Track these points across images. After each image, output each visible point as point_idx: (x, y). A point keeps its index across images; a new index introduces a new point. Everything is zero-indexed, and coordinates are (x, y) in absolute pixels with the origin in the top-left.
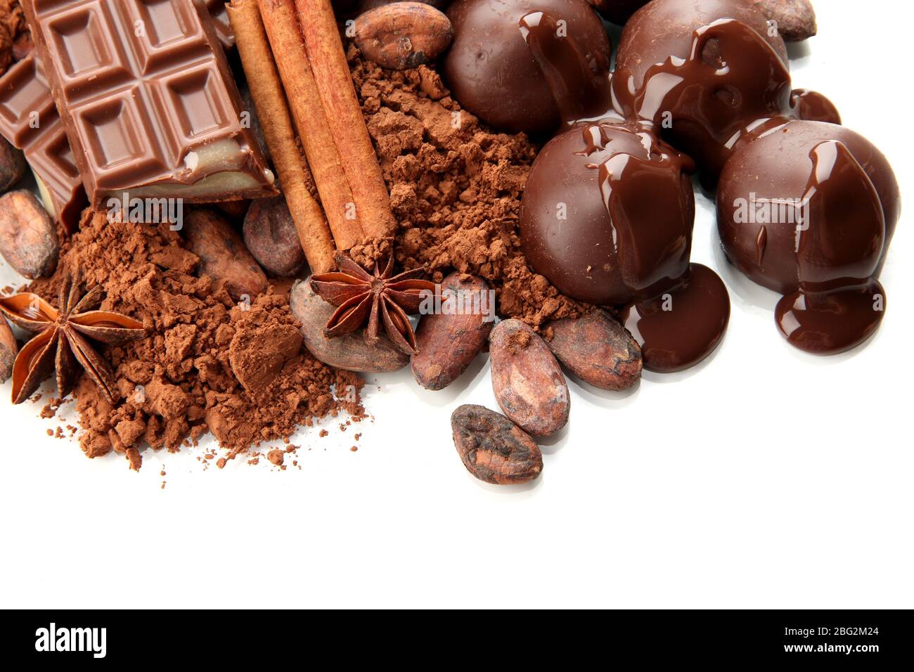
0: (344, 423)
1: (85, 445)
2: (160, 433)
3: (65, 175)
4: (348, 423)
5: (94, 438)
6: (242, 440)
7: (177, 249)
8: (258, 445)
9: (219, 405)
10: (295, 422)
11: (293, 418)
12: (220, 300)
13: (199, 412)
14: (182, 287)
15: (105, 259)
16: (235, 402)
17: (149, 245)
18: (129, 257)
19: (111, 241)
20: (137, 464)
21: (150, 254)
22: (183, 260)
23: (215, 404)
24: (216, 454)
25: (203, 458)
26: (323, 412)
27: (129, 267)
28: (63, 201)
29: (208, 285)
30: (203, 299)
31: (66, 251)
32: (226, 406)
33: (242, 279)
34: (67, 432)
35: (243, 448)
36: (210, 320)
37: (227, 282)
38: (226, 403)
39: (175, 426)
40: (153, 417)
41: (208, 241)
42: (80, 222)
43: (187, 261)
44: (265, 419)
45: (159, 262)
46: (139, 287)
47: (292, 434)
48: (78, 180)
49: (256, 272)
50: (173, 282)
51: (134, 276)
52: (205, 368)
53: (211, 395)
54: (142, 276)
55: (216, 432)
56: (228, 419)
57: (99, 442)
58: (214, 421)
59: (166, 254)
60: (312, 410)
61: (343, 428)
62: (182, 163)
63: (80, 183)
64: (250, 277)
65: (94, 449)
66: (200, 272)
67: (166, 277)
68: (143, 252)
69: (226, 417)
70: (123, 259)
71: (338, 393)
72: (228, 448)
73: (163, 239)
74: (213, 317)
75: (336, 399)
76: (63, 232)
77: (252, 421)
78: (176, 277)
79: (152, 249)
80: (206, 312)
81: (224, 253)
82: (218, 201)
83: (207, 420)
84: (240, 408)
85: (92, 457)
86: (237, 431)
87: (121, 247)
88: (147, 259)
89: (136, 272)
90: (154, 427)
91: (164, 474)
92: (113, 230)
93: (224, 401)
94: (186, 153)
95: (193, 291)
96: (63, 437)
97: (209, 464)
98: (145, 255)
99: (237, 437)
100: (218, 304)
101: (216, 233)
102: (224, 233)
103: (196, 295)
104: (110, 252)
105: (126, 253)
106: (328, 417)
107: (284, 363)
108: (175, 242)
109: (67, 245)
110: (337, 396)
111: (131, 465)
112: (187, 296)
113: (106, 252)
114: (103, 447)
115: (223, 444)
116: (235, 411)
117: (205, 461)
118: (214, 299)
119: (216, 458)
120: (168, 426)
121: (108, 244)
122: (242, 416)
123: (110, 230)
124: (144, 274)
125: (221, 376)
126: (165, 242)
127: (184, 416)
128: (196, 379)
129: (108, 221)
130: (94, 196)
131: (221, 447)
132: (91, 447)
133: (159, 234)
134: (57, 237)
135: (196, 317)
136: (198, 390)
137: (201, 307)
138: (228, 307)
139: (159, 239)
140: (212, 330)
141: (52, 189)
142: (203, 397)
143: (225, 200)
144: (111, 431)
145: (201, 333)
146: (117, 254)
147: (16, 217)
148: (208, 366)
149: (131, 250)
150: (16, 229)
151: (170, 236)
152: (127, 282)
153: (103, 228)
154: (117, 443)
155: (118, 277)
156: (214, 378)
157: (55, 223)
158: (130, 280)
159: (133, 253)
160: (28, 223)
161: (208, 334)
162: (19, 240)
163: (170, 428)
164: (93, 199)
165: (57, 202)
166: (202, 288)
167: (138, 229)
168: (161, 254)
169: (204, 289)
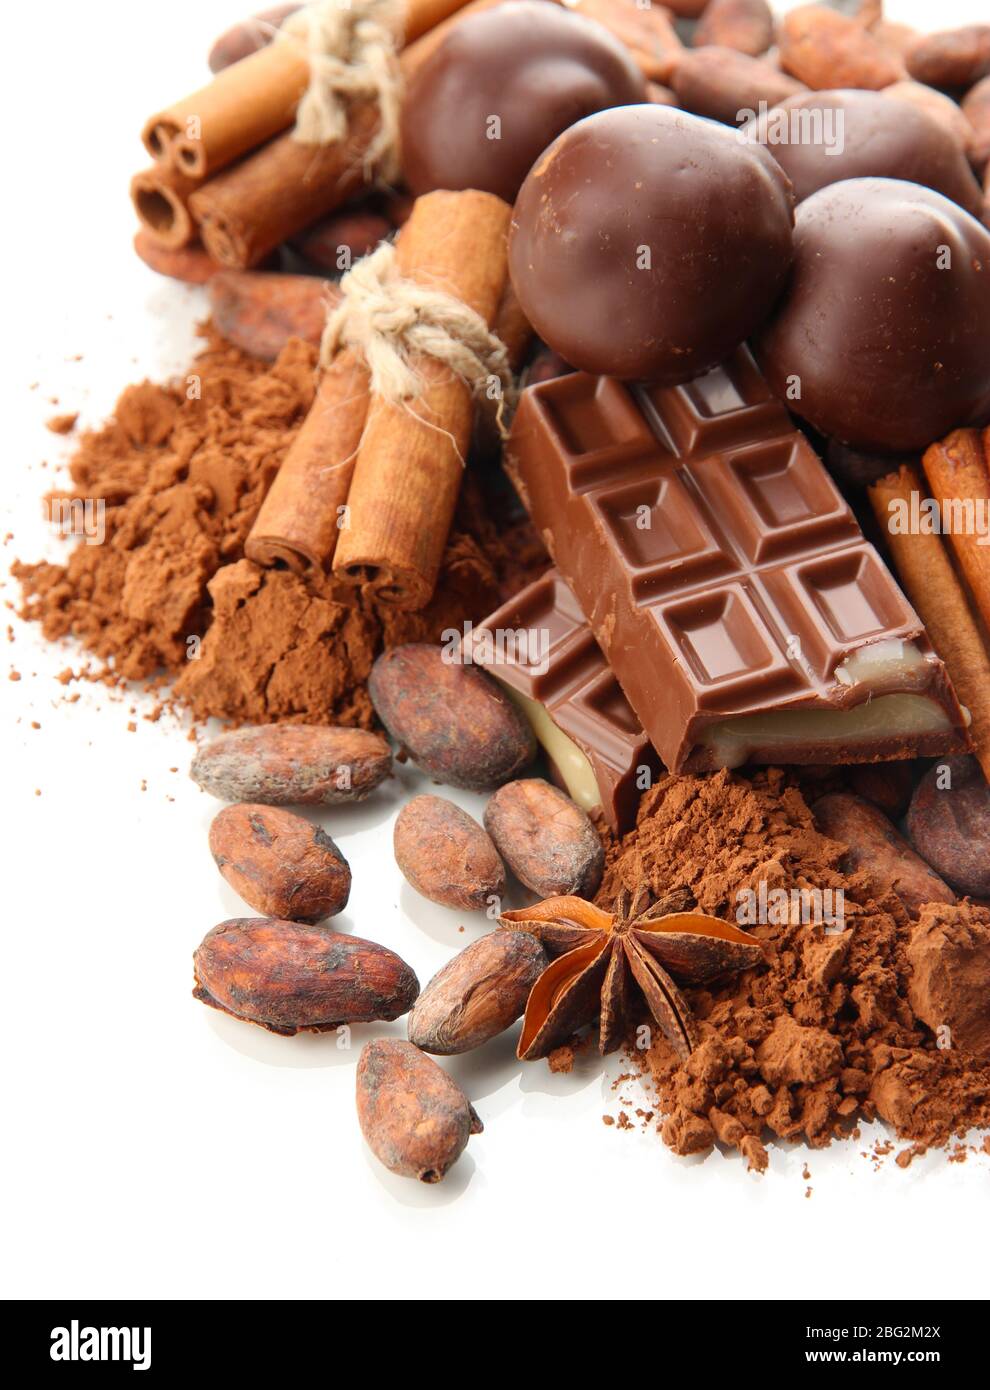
1: (673, 1131)
2: (796, 1113)
3: (621, 733)
5: (688, 1118)
6: (935, 1124)
7: (814, 834)
8: (962, 1134)
9: (897, 1065)
12: (887, 908)
13: (861, 1081)
14: (828, 880)
15: (693, 849)
16: (920, 1058)
17: (771, 820)
18: (737, 839)
19: (704, 821)
20: (760, 1163)
21: (770, 837)
22: (822, 848)
23: (888, 1067)
24: (892, 1148)
25: (871, 1152)
27: (739, 850)
28: (617, 769)
29: (868, 883)
30: (863, 903)
31: (616, 858)
32: (909, 1067)
33: (918, 884)
34: (634, 1119)
35: (938, 1137)
36: (877, 932)
37: (896, 883)
38: (908, 1062)
39: (822, 1098)
40: (784, 1089)
41: (857, 830)
42: (641, 810)
43: (829, 850)
44: (973, 1091)
45: (787, 848)
48: (643, 738)
49: (935, 879)
50: (813, 874)
51: (751, 861)
52: (872, 998)
53: (880, 1052)
54: (764, 861)
56: (912, 1087)
57: (697, 1125)
58: (889, 1092)
59: (796, 837)
62: (831, 676)
63: (646, 741)
64: (929, 883)
65: (690, 1135)
66: (848, 869)
67: (800, 869)
68: (760, 833)
69: (908, 1085)
70: (728, 842)
72: (912, 1138)
73: (788, 816)
74: (880, 929)
76: (610, 829)
77: (950, 1094)
78: (817, 869)
79: (775, 827)
80: (869, 920)
81: (884, 847)
82: (876, 758)
83: (875, 1095)
84: (931, 1069)
85: (683, 1152)
86: (926, 1107)
87: (723, 827)
88: (766, 842)
89: (754, 857)
90: (788, 1102)
91: (806, 1176)
92: (706, 805)
93: (904, 1059)
94: (837, 661)
96: (630, 1126)
97: (881, 1162)
98: (764, 836)
99: (927, 1117)
100: (885, 913)
101: (869, 819)
102: (880, 821)
104: (703, 836)
105: (733, 832)
108: (809, 821)
109: (616, 849)
111: (752, 1162)
113: (695, 838)
114: (703, 1133)
115: (904, 1132)
116: (923, 1075)
117: (875, 1158)
118: (877, 905)
119: (894, 1154)
120: (808, 1104)
121: (699, 826)
122: (934, 1085)
123: (700, 806)
124: (767, 858)
125: (896, 1023)
126: (793, 822)
127: (837, 1081)
128: (855, 1026)
129: (697, 792)
130: (683, 738)
131: (900, 1137)
132: (684, 1131)
133: (781, 809)
134: (601, 837)
135: (855, 926)
136: (857, 1046)
137: (861, 912)
138: (899, 923)
139: (782, 815)
140: (881, 946)
141: (597, 755)
142: (867, 1054)
143: (889, 759)
144: (714, 1110)
145: (861, 949)
146: (717, 834)
147: (530, 810)
148: (877, 997)
149: (740, 828)
150: (533, 825)
151: (800, 814)
152: (739, 869)
153: (688, 805)
154: (726, 1124)
155: (722, 868)
156: (885, 1021)
157: (596, 818)
158: (745, 866)
159: (745, 833)
160: (552, 817)
161: (875, 950)
162: (540, 839)
163: (813, 1105)
164: (678, 748)
165: (606, 774)
166: (861, 884)
167: (751, 798)
168: (788, 837)
169: (864, 886)
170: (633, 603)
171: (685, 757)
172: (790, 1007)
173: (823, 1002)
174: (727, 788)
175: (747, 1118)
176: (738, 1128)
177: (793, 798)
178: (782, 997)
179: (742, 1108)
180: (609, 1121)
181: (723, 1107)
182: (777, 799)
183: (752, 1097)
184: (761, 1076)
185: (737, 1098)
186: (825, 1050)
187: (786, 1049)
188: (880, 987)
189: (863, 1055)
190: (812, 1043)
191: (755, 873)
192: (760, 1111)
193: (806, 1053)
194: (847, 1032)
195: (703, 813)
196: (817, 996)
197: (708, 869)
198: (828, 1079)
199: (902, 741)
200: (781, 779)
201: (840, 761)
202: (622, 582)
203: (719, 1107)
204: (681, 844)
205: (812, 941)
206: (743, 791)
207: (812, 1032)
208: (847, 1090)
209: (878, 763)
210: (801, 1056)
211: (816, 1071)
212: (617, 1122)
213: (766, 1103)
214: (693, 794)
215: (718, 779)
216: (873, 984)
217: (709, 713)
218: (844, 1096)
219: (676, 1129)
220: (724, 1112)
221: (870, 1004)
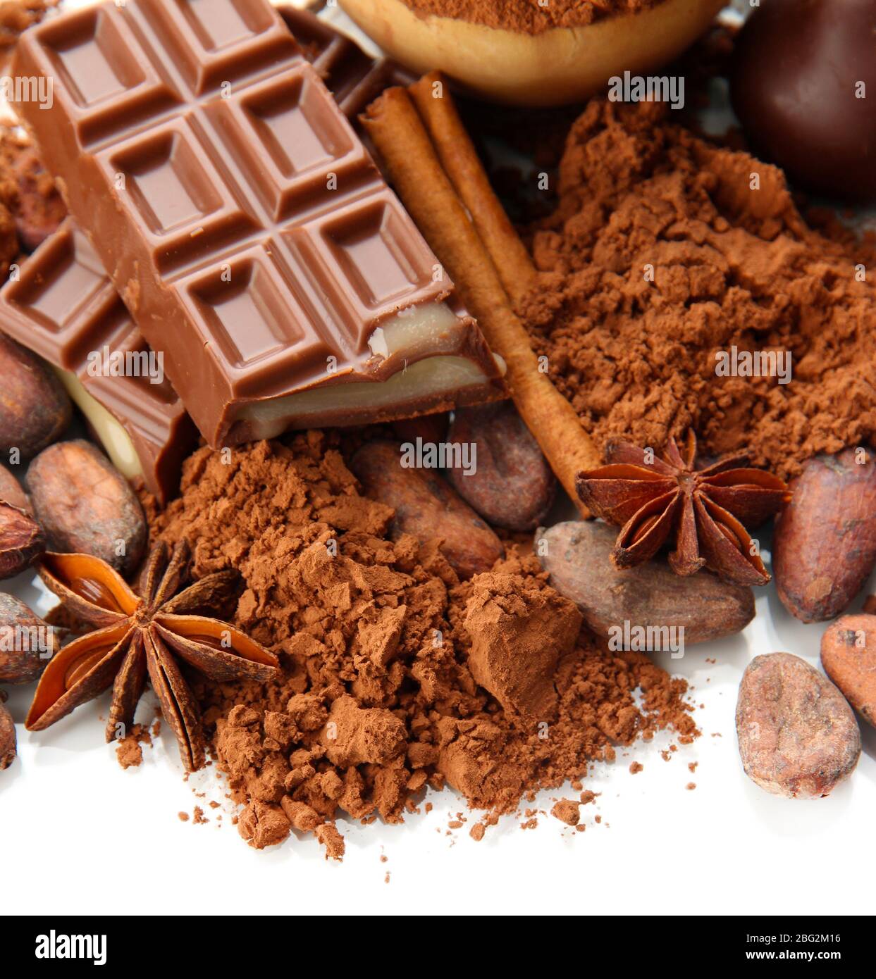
0: (667, 748)
1: (248, 827)
2: (367, 794)
3: (155, 402)
4: (673, 748)
5: (263, 813)
6: (505, 791)
7: (358, 500)
8: (532, 798)
9: (463, 738)
10: (588, 757)
11: (583, 746)
12: (435, 572)
13: (428, 755)
14: (375, 555)
15: (237, 527)
16: (486, 728)
17: (314, 494)
18: (281, 518)
19: (249, 496)
20: (338, 849)
21: (314, 510)
22: (368, 515)
23: (454, 740)
24: (465, 820)
25: (446, 828)
26: (628, 736)
27: (285, 530)
28: (156, 442)
29: (415, 550)
30: (410, 572)
31: (161, 529)
32: (475, 739)
33: (465, 538)
34: (209, 813)
35: (509, 804)
36: (427, 602)
37: (443, 542)
38: (474, 734)
39: (391, 777)
40: (352, 770)
41: (402, 485)
42: (184, 478)
43: (375, 517)
44: (540, 754)
45: (333, 521)
46: (310, 558)
47: (583, 775)
48: (179, 406)
49: (484, 528)
50: (359, 548)
51: (296, 543)
52: (432, 675)
53: (447, 723)
54: (311, 542)
55: (462, 783)
56: (480, 759)
57: (272, 819)
58: (457, 765)
59: (341, 507)
60: (612, 733)
61: (665, 756)
62: (365, 347)
63: (183, 411)
64: (477, 535)
65: (266, 830)
66: (395, 535)
67: (344, 544)
68: (305, 506)
69: (476, 757)
70: (274, 520)
71: (648, 703)
72: (484, 808)
73: (331, 484)
74: (431, 598)
75: (645, 714)
76: (154, 498)
77: (517, 760)
78: (363, 541)
79: (319, 501)
80: (419, 590)
81: (429, 501)
82: (416, 414)
83: (442, 766)
84: (497, 737)
85: (261, 846)
86: (496, 777)
87: (267, 505)
88: (311, 517)
89: (299, 537)
90: (358, 784)
91: (384, 859)
92: (248, 479)
93: (470, 731)
94: (370, 330)
95: (393, 559)
96: (205, 821)
97: (456, 837)
98: (308, 511)
99: (497, 787)
100: (434, 578)
103: (396, 567)
104: (248, 514)
105: (277, 510)
106: (637, 743)
107: (559, 660)
108: (352, 487)
109: (161, 519)
110: (646, 709)
111: (329, 850)
112: (387, 568)
113: (241, 514)
114: (279, 827)
115: (475, 802)
116: (490, 746)
117: (449, 833)
118: (426, 571)
119: (468, 827)
120: (379, 783)
121: (244, 502)
122: (501, 753)
123: (243, 480)
124: (313, 538)
125: (458, 692)
126: (336, 490)
127: (404, 759)
128: (418, 699)
129: (239, 465)
130: (221, 420)
131: (472, 808)
132: (260, 828)
133: (324, 478)
134: (143, 509)
135: (405, 599)
136: (421, 721)
137: (410, 584)
138: (448, 585)
139: (325, 485)
140: (434, 617)
141: (135, 428)
142: (432, 727)
143: (427, 413)
144: (285, 800)
145: (415, 622)
146: (262, 513)
147: (71, 480)
148: (437, 672)
149: (284, 505)
150: (74, 498)
151: (342, 479)
152: (286, 554)
153: (231, 477)
154: (301, 812)
155: (268, 549)
156: (447, 693)
157: (137, 487)
158: (292, 550)
159: (288, 509)
160: (92, 488)
161: (428, 622)
162: (80, 515)
163: (383, 784)
164: (217, 427)
165: (146, 447)
166: (408, 555)
167: (292, 471)
168: (334, 508)
169: (411, 557)
170: (157, 276)
171: (225, 434)
172: (348, 687)
173: (382, 683)
174: (268, 463)
175: (318, 803)
176: (311, 817)
177: (333, 460)
178: (338, 677)
179: (313, 793)
180: (184, 817)
181: (295, 794)
182: (318, 466)
183: (322, 784)
184: (328, 760)
185: (307, 785)
186: (389, 734)
187: (349, 733)
188: (439, 662)
189: (428, 729)
190: (376, 728)
191: (302, 557)
192: (331, 796)
193: (370, 739)
194: (409, 705)
195: (247, 487)
196: (376, 677)
197: (254, 549)
198: (395, 759)
199: (440, 397)
200: (321, 441)
201: (378, 420)
202: (143, 252)
203: (290, 795)
204: (225, 522)
205: (366, 622)
206: (284, 465)
207: (374, 713)
208: (414, 766)
209: (417, 418)
210: (367, 741)
211: (382, 754)
212: (192, 816)
213: (337, 789)
214: (235, 467)
215: (259, 451)
216: (432, 660)
217: (245, 400)
218: (412, 771)
219: (252, 826)
220: (295, 801)
221: (431, 682)
